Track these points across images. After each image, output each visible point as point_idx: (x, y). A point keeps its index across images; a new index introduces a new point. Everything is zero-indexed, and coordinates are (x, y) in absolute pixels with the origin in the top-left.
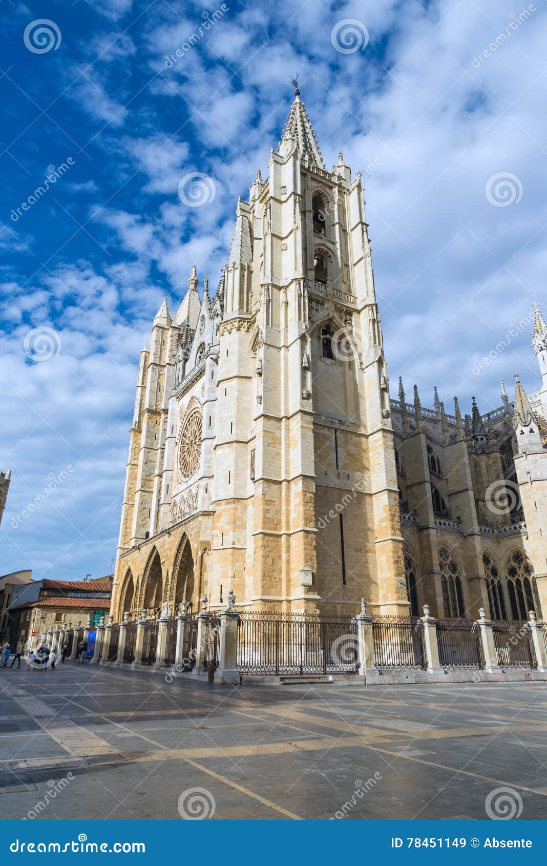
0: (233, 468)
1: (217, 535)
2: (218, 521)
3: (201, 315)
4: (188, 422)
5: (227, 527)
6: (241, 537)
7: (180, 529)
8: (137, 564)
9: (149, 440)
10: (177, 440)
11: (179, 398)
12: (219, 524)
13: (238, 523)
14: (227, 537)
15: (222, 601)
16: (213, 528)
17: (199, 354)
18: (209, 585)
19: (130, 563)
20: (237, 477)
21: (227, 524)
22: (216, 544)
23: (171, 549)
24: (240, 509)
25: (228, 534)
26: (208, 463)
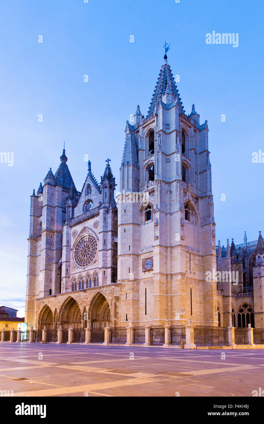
0: (132, 266)
1: (123, 294)
2: (123, 288)
3: (87, 183)
4: (81, 240)
5: (129, 291)
6: (136, 295)
7: (95, 290)
8: (54, 304)
9: (48, 246)
10: (71, 247)
11: (71, 227)
12: (124, 290)
13: (135, 290)
14: (129, 295)
15: (127, 320)
16: (121, 291)
17: (86, 205)
18: (119, 313)
19: (47, 303)
20: (134, 270)
21: (129, 290)
22: (123, 297)
23: (87, 298)
24: (135, 284)
25: (129, 294)
26: (105, 261)
